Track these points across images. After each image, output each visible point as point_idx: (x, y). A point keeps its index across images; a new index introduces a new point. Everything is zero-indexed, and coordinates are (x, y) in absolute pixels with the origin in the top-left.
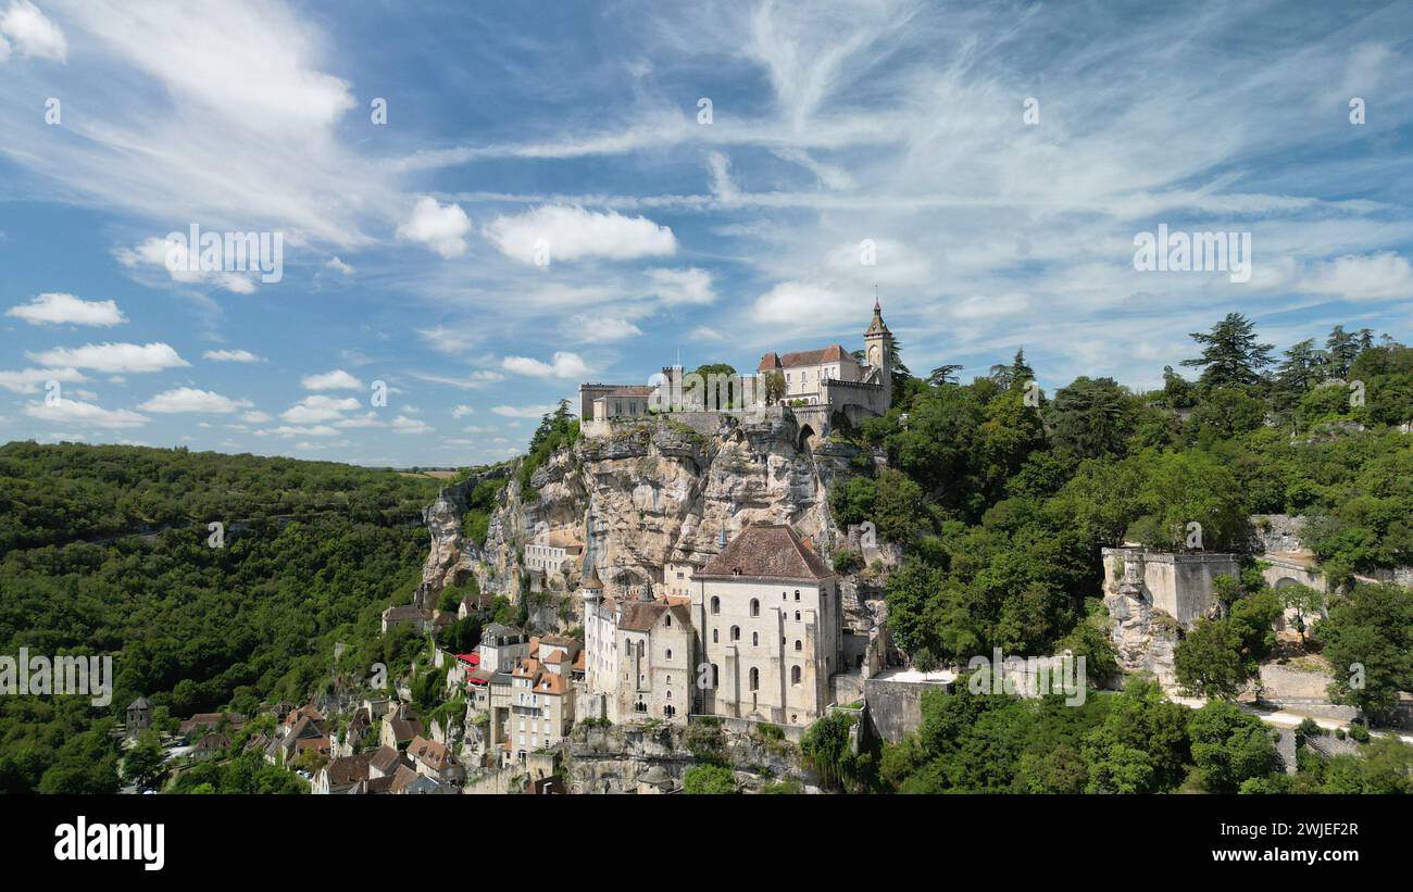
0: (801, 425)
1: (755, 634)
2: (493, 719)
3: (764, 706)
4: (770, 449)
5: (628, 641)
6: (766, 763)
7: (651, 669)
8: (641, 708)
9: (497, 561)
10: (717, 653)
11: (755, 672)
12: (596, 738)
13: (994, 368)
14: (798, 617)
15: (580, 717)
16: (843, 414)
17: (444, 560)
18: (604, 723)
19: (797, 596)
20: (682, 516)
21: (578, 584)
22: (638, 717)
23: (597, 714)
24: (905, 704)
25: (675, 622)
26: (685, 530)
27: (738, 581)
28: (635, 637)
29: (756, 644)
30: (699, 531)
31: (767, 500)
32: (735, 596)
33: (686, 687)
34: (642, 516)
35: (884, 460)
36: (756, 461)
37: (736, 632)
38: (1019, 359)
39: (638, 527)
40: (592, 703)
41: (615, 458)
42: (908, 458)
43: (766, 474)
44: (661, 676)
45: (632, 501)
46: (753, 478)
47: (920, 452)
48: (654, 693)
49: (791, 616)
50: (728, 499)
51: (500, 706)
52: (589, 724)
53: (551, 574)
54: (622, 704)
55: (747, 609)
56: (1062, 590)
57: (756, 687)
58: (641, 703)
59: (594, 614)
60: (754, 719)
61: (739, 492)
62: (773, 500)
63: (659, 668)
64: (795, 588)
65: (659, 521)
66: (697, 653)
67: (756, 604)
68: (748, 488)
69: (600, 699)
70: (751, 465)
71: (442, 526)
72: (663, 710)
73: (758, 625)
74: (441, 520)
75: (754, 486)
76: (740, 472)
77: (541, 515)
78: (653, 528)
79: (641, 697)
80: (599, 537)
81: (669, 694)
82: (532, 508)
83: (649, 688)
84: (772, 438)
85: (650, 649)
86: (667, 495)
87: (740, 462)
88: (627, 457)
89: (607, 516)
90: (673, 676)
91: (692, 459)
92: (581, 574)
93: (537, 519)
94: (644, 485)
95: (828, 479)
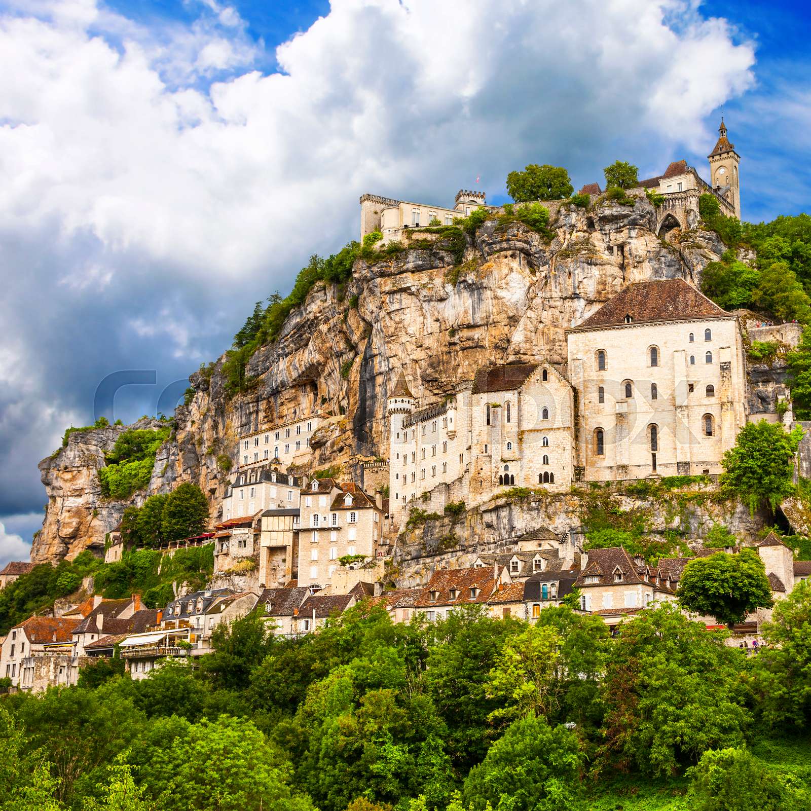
0: (664, 214)
2: (263, 562)
3: (666, 466)
4: (629, 237)
7: (521, 434)
8: (507, 480)
11: (653, 428)
14: (709, 359)
17: (67, 531)
18: (451, 512)
19: (708, 337)
20: (513, 320)
21: (342, 449)
22: (507, 489)
23: (437, 505)
25: (553, 375)
27: (631, 327)
28: (497, 398)
32: (626, 344)
34: (453, 333)
36: (611, 252)
39: (446, 349)
40: (429, 497)
43: (623, 266)
45: (438, 320)
46: (607, 271)
48: (525, 461)
49: (701, 359)
50: (575, 296)
52: (427, 518)
53: (288, 460)
54: (478, 482)
55: (644, 360)
57: (654, 446)
58: (507, 475)
59: (405, 426)
60: (654, 478)
64: (704, 325)
66: (578, 415)
67: (654, 351)
69: (440, 488)
70: (605, 256)
71: (68, 484)
72: (537, 478)
73: (657, 375)
74: (68, 476)
75: (610, 280)
76: (590, 264)
77: (263, 406)
78: (470, 343)
79: (506, 468)
80: (380, 380)
81: (546, 460)
82: (249, 398)
83: (517, 457)
84: (634, 224)
85: (520, 410)
86: (496, 297)
87: (592, 251)
88: (432, 268)
89: (395, 348)
90: (551, 437)
91: (527, 254)
92: (349, 433)
93: (257, 412)
94: (459, 293)
95: (700, 268)
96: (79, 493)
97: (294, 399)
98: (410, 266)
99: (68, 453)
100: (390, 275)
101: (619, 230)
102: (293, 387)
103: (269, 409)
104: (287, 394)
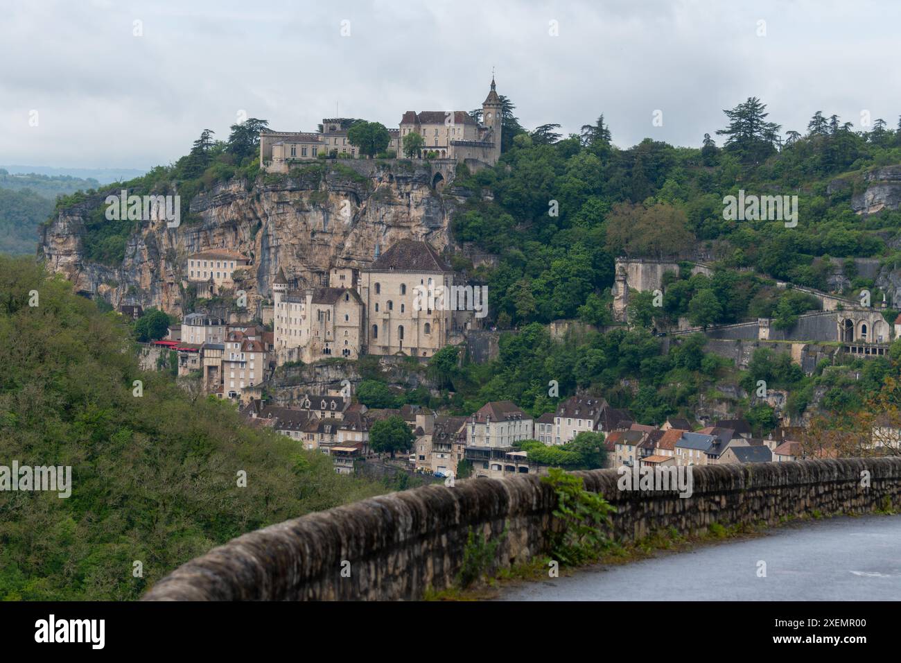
0: (434, 173)
1: (403, 306)
2: (205, 374)
3: (406, 348)
4: (413, 189)
5: (319, 311)
6: (407, 379)
7: (335, 328)
8: (327, 351)
9: (138, 279)
10: (377, 319)
11: (401, 328)
12: (294, 374)
13: (584, 127)
15: (280, 363)
16: (464, 166)
18: (300, 364)
19: (430, 281)
20: (346, 234)
21: (251, 288)
22: (324, 357)
23: (294, 359)
24: (490, 343)
25: (351, 298)
26: (348, 244)
27: (393, 273)
28: (324, 308)
29: (403, 311)
30: (359, 245)
31: (409, 224)
32: (390, 282)
33: (357, 337)
34: (313, 234)
35: (491, 198)
36: (402, 197)
37: (390, 303)
38: (600, 122)
39: (309, 242)
40: (291, 353)
41: (291, 191)
42: (507, 199)
43: (409, 206)
44: (341, 332)
45: (305, 223)
46: (400, 208)
47: (516, 195)
48: (336, 342)
50: (381, 223)
51: (211, 364)
52: (288, 366)
53: (219, 282)
54: (314, 351)
55: (399, 291)
56: (590, 282)
57: (402, 337)
58: (327, 349)
59: (282, 301)
60: (400, 355)
61: (389, 218)
62: (413, 225)
63: (339, 327)
64: (429, 276)
65: (326, 238)
66: (364, 318)
67: (404, 287)
68: (396, 216)
69: (296, 350)
70: (399, 199)
71: (60, 247)
72: (342, 352)
73: (405, 300)
74: (60, 241)
75: (400, 214)
76: (390, 204)
77: (202, 235)
78: (322, 242)
79: (327, 345)
80: (273, 250)
81: (346, 342)
82: (193, 229)
83: (333, 339)
84: (415, 182)
85: (334, 314)
86: (336, 219)
87: (391, 197)
88: (302, 190)
89: (281, 234)
90: (349, 331)
91: (355, 194)
92: (255, 279)
93: (198, 238)
94: (316, 211)
95: (451, 211)
96: (68, 253)
97: (223, 234)
98: (289, 187)
99: (60, 223)
100: (277, 191)
101: (407, 184)
102: (221, 227)
103: (207, 239)
104: (217, 231)
